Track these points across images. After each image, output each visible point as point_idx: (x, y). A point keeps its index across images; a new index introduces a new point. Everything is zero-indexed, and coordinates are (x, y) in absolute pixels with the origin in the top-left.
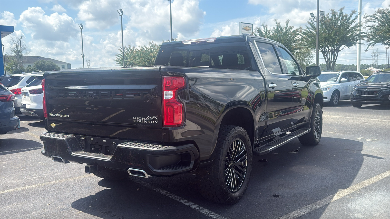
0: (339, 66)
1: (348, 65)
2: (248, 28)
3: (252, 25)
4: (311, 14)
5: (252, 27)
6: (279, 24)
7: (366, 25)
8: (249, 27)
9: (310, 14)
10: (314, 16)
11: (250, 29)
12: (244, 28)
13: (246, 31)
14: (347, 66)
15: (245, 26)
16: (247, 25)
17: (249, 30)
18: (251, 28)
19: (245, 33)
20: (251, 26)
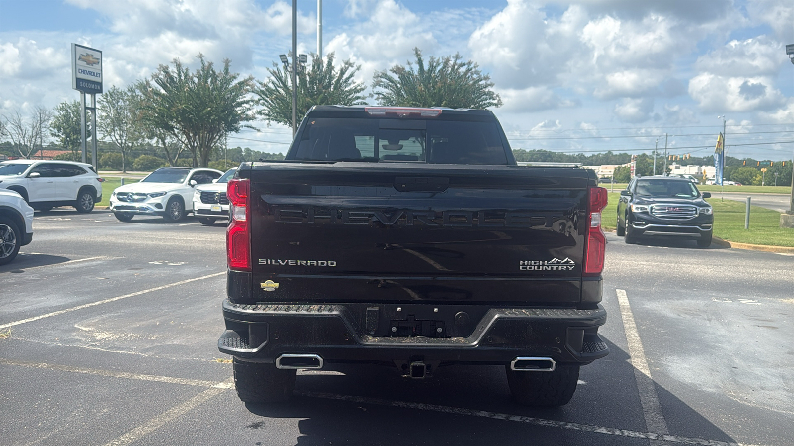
0: (257, 155)
1: (272, 153)
2: (91, 59)
3: (100, 53)
4: (282, 58)
5: (100, 58)
6: (211, 65)
7: (374, 90)
8: (94, 56)
9: (281, 56)
10: (287, 62)
11: (97, 61)
12: (83, 57)
13: (88, 64)
14: (271, 155)
15: (85, 54)
16: (88, 53)
17: (94, 63)
18: (98, 59)
19: (84, 69)
20: (97, 55)
